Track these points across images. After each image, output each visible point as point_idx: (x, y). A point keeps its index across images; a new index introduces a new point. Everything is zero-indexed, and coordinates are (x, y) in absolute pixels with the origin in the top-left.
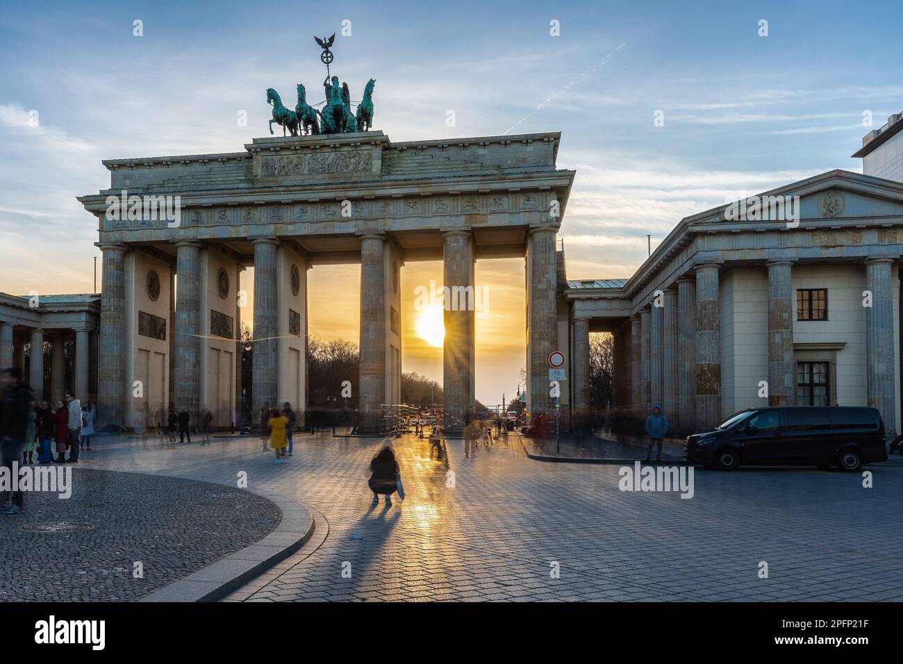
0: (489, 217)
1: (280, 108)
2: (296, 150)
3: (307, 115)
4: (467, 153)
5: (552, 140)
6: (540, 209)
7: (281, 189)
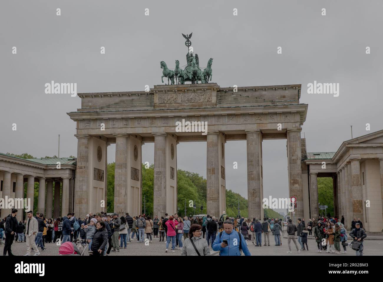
0: (268, 125)
1: (167, 70)
2: (175, 91)
3: (180, 74)
4: (257, 94)
5: (298, 88)
6: (292, 121)
7: (168, 111)
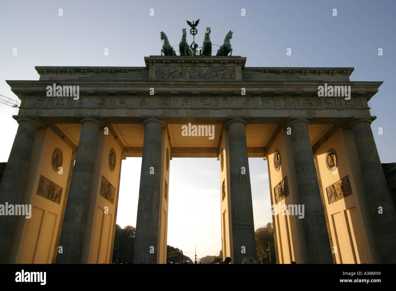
2: (181, 63)
6: (358, 107)
